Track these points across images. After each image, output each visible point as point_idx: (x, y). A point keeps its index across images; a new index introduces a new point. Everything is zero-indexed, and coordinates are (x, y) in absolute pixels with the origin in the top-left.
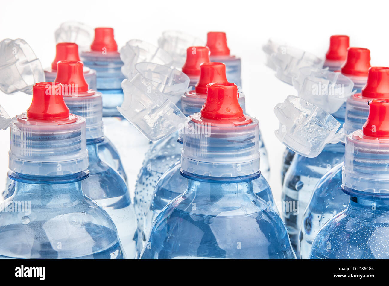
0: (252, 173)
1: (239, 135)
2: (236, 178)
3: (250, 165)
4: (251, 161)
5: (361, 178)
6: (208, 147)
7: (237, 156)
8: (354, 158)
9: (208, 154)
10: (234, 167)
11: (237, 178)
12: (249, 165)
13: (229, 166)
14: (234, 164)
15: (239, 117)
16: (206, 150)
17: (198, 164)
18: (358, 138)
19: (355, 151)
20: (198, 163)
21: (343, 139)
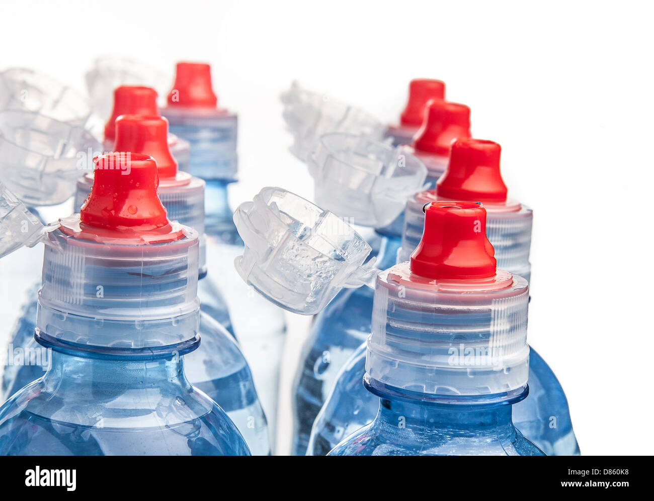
0: (179, 342)
1: (151, 262)
2: (142, 350)
3: (174, 325)
4: (176, 317)
5: (400, 362)
6: (86, 285)
7: (147, 305)
8: (389, 319)
9: (85, 298)
10: (138, 328)
11: (145, 351)
12: (171, 324)
13: (128, 326)
14: (139, 321)
15: (155, 227)
16: (82, 291)
17: (65, 319)
18: (397, 279)
19: (391, 305)
20: (65, 315)
21: (369, 280)
